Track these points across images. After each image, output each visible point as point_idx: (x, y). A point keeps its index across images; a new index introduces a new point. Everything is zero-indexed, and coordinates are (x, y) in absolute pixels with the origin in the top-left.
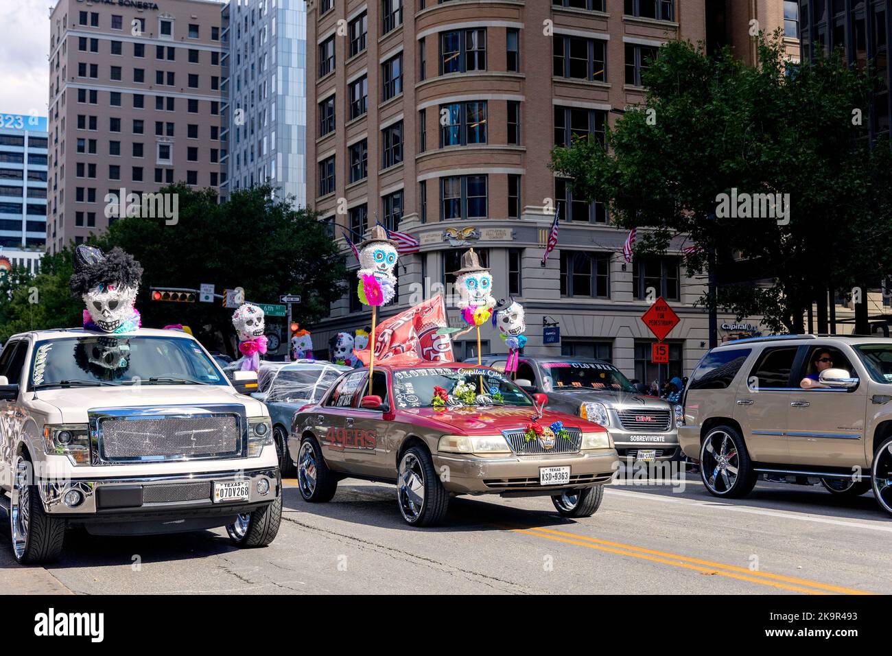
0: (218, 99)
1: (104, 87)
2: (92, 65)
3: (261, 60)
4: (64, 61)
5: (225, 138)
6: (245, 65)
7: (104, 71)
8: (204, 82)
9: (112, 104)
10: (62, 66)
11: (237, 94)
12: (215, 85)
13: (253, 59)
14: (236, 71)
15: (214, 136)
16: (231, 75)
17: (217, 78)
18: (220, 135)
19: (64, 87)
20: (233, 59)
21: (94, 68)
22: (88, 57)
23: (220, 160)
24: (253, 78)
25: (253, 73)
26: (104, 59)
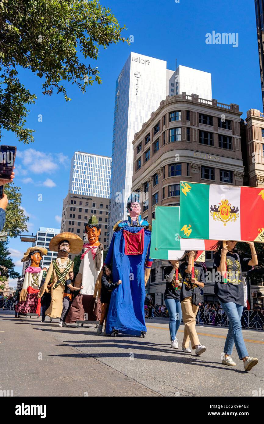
0: (107, 225)
1: (76, 221)
2: (73, 215)
3: (119, 214)
4: (66, 213)
5: (108, 235)
6: (115, 215)
7: (77, 216)
8: (104, 220)
9: (78, 225)
10: (65, 215)
11: (112, 223)
12: (106, 221)
13: (117, 213)
14: (112, 216)
15: (105, 235)
16: (111, 217)
17: (107, 219)
18: (107, 234)
19: (65, 220)
20: (111, 214)
21: (74, 215)
22: (73, 212)
23: (107, 241)
24: (117, 219)
25: (117, 218)
26: (77, 213)
